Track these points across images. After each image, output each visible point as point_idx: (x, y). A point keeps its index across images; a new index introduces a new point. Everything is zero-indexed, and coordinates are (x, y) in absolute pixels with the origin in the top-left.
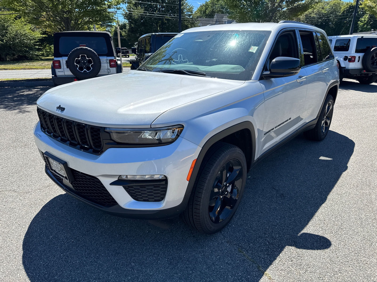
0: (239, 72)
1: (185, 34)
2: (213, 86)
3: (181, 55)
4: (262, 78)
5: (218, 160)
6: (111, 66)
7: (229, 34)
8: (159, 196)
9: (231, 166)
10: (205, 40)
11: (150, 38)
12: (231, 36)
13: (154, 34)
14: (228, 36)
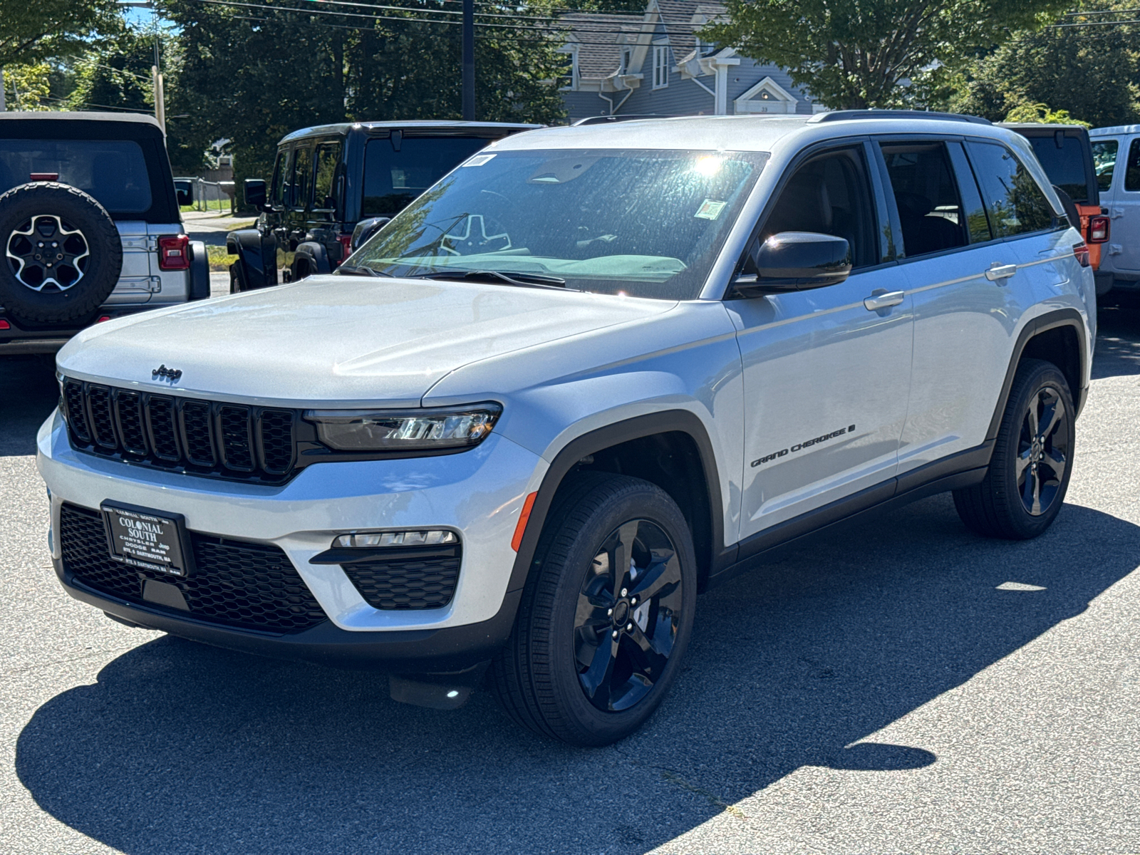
0: (665, 277)
1: (501, 155)
2: (583, 313)
3: (479, 218)
4: (731, 294)
5: (598, 510)
6: (165, 264)
7: (642, 160)
8: (437, 593)
9: (646, 551)
10: (563, 181)
11: (343, 143)
12: (647, 169)
13: (357, 126)
14: (637, 167)
